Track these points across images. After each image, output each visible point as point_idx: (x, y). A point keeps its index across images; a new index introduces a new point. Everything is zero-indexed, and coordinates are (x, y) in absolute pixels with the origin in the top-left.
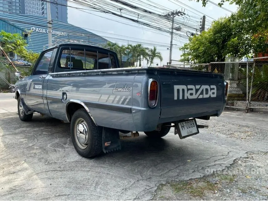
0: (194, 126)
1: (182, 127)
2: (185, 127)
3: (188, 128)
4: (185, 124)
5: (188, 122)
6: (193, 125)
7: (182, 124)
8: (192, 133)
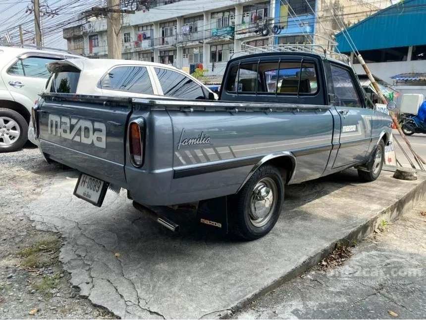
0: (97, 191)
1: (83, 181)
2: (86, 184)
3: (88, 188)
4: (87, 180)
5: (94, 180)
6: (97, 188)
7: (85, 178)
8: (89, 199)
